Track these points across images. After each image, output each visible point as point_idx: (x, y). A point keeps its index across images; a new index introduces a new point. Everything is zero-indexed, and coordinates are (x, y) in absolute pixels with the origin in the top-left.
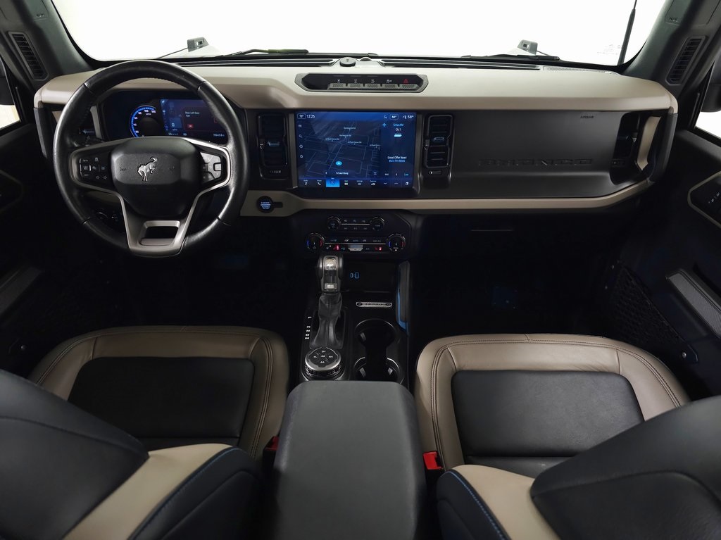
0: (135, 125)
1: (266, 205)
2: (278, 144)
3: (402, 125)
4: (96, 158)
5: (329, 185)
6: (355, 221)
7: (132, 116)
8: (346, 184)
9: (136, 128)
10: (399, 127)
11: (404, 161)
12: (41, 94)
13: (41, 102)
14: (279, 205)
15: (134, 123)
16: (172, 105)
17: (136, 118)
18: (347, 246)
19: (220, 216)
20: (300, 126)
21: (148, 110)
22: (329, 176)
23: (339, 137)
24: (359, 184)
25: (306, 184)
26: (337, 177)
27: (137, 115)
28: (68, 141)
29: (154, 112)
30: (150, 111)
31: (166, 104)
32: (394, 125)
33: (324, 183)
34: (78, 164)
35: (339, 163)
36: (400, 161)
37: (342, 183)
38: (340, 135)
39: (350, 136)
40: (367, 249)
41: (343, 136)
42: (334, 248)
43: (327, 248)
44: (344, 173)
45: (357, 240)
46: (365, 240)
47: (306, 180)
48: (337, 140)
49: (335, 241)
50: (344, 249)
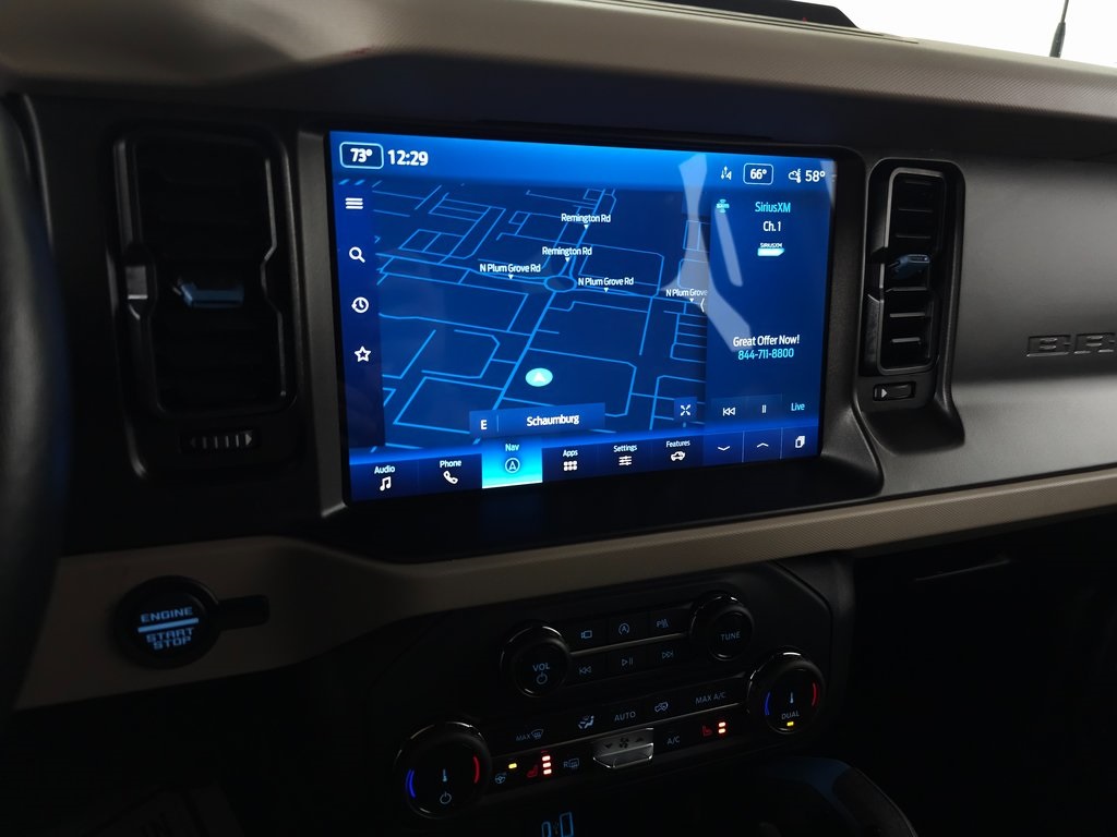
1: (169, 627)
2: (236, 295)
3: (786, 208)
5: (495, 477)
6: (624, 628)
8: (570, 466)
10: (774, 217)
11: (790, 353)
14: (247, 610)
18: (588, 750)
20: (354, 203)
22: (497, 438)
23: (539, 259)
24: (625, 461)
25: (386, 484)
26: (525, 436)
32: (762, 207)
33: (471, 471)
35: (539, 377)
36: (777, 354)
37: (552, 463)
38: (546, 251)
39: (588, 251)
40: (670, 741)
41: (559, 251)
42: (532, 774)
43: (500, 779)
44: (562, 420)
45: (632, 714)
46: (664, 706)
47: (390, 469)
48: (531, 274)
49: (537, 736)
50: (575, 766)
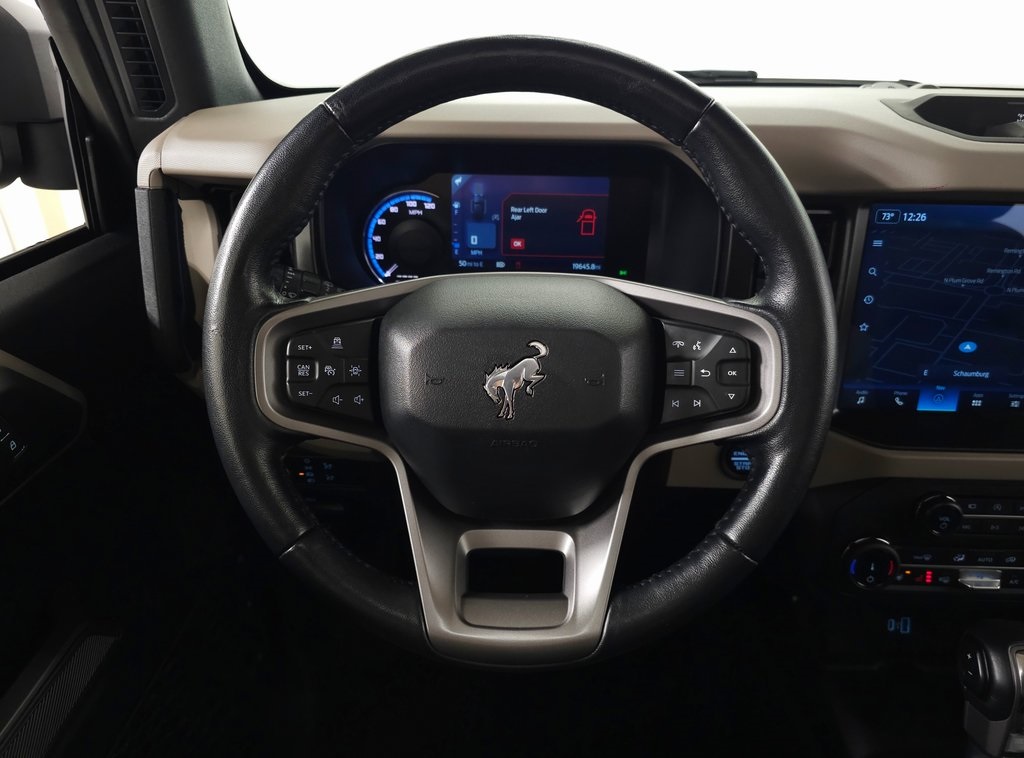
0: (378, 239)
1: (745, 459)
4: (337, 340)
5: (923, 407)
6: (998, 507)
7: (373, 216)
8: (976, 403)
9: (378, 248)
12: (159, 150)
13: (159, 173)
15: (375, 234)
16: (479, 189)
17: (382, 222)
18: (956, 574)
19: (733, 535)
20: (878, 243)
21: (417, 203)
22: (931, 382)
23: (983, 274)
24: (1015, 404)
25: (861, 401)
26: (952, 383)
27: (387, 215)
28: (255, 286)
29: (430, 206)
30: (420, 205)
31: (465, 187)
33: (911, 402)
34: (280, 357)
35: (968, 347)
37: (964, 404)
38: (990, 271)
39: (1018, 271)
40: (1011, 582)
41: (998, 271)
42: (918, 579)
43: (899, 578)
44: (977, 374)
45: (991, 560)
46: (1012, 559)
47: (864, 392)
48: (976, 284)
49: (927, 559)
50: (946, 581)
